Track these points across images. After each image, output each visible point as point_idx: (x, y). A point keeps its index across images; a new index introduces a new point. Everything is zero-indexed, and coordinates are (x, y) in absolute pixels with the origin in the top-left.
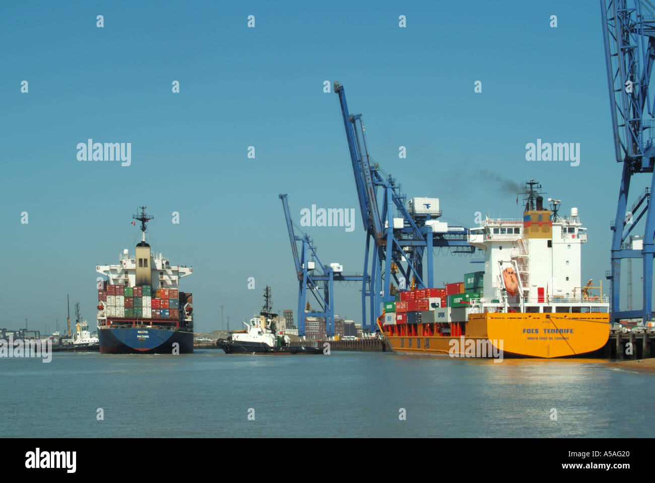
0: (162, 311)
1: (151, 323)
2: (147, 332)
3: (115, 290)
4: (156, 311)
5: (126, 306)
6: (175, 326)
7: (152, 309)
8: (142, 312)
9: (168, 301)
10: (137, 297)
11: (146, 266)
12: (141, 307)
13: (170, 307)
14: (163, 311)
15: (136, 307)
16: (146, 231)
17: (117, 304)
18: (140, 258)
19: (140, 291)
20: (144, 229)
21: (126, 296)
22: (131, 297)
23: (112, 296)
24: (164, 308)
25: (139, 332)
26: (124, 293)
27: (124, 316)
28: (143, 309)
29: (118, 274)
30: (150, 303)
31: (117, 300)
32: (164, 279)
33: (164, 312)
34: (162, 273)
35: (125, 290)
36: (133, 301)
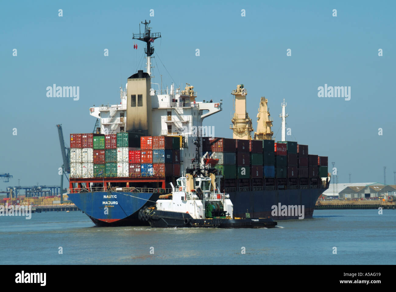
0: (142, 167)
1: (128, 184)
2: (115, 196)
3: (82, 141)
4: (135, 167)
5: (95, 163)
6: (161, 186)
7: (130, 164)
8: (116, 170)
9: (151, 152)
10: (109, 149)
11: (140, 104)
12: (115, 162)
13: (155, 161)
14: (144, 167)
15: (109, 163)
16: (152, 55)
17: (83, 159)
18: (133, 94)
19: (114, 141)
20: (150, 52)
21: (95, 148)
22: (102, 150)
23: (78, 150)
24: (147, 163)
25: (105, 197)
26: (93, 144)
27: (92, 175)
28: (118, 164)
29: (110, 117)
30: (128, 156)
31: (83, 154)
32: (173, 120)
33: (147, 168)
34: (169, 113)
35: (95, 140)
36: (105, 155)
